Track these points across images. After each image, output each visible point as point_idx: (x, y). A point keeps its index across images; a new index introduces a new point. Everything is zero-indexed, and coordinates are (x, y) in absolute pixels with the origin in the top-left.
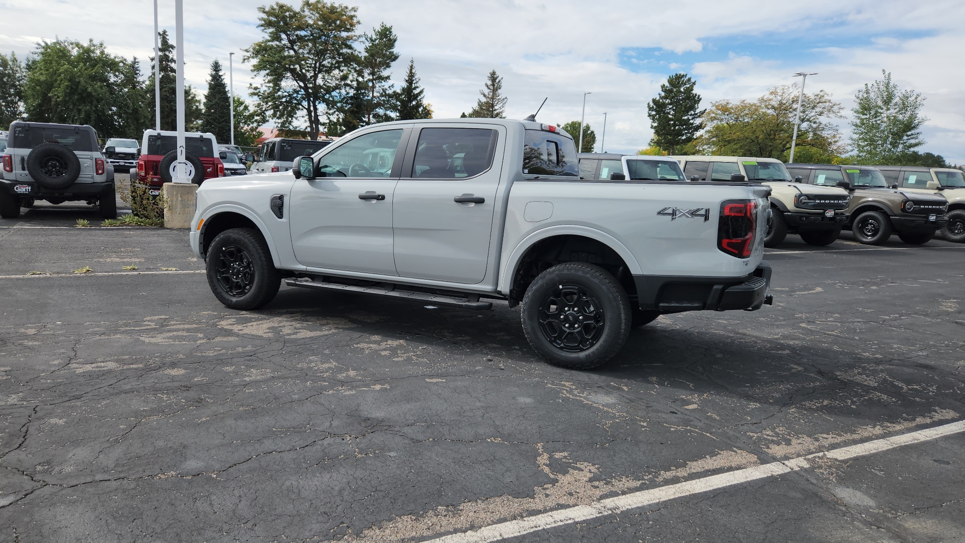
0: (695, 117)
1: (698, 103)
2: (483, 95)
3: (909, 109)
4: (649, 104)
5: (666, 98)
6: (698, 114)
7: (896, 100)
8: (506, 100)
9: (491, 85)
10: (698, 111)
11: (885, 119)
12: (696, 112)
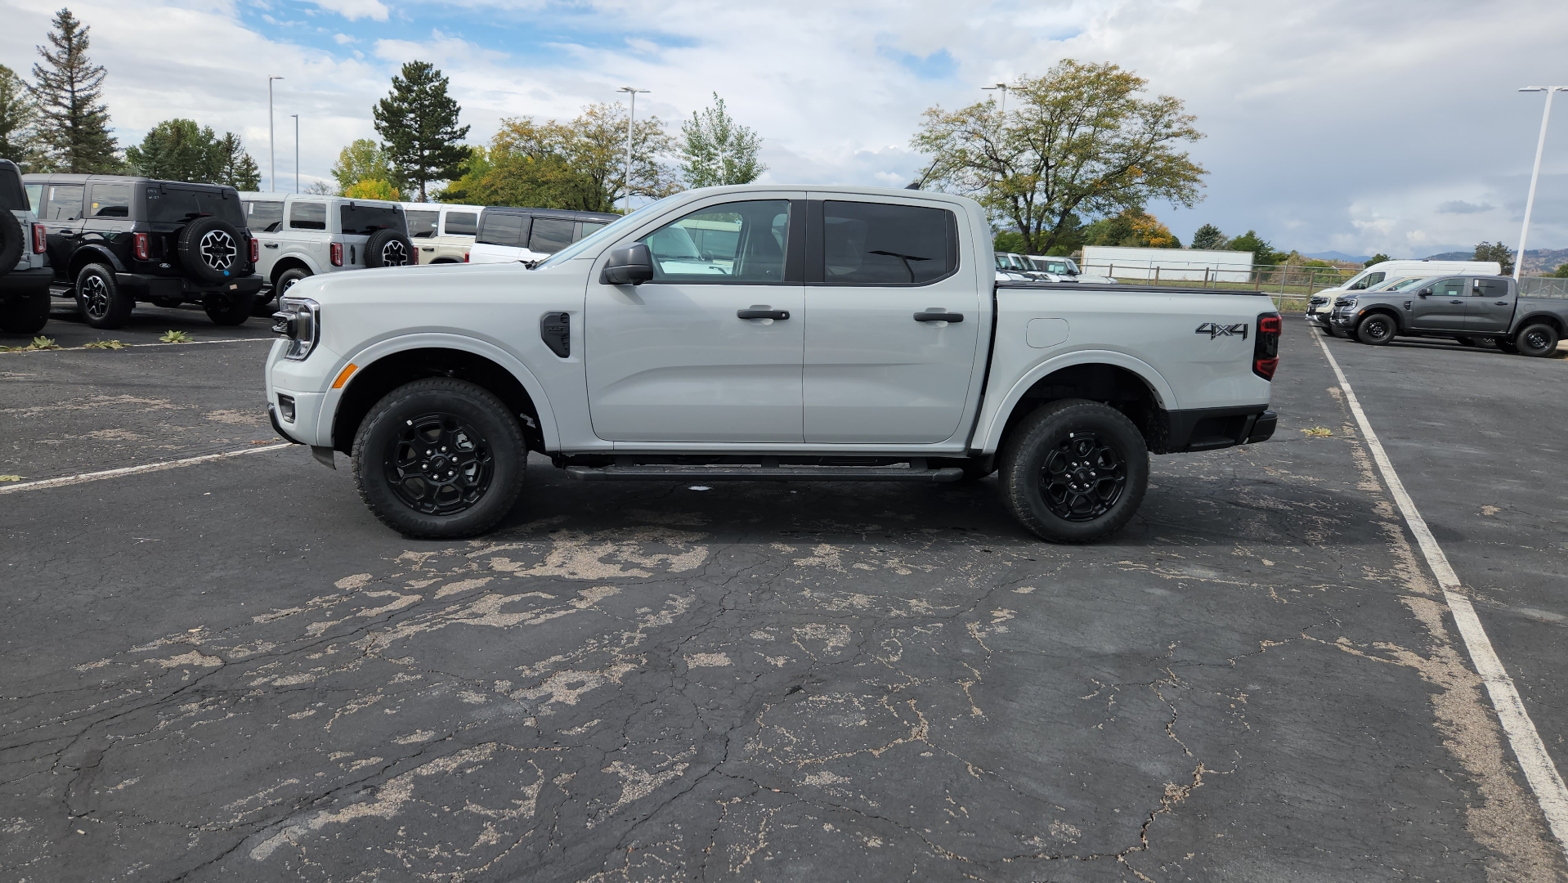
0: (454, 138)
1: (457, 115)
2: (45, 58)
3: (745, 151)
4: (375, 107)
5: (403, 99)
6: (458, 133)
7: (731, 139)
8: (102, 72)
9: (64, 38)
10: (457, 128)
11: (721, 164)
12: (454, 130)
